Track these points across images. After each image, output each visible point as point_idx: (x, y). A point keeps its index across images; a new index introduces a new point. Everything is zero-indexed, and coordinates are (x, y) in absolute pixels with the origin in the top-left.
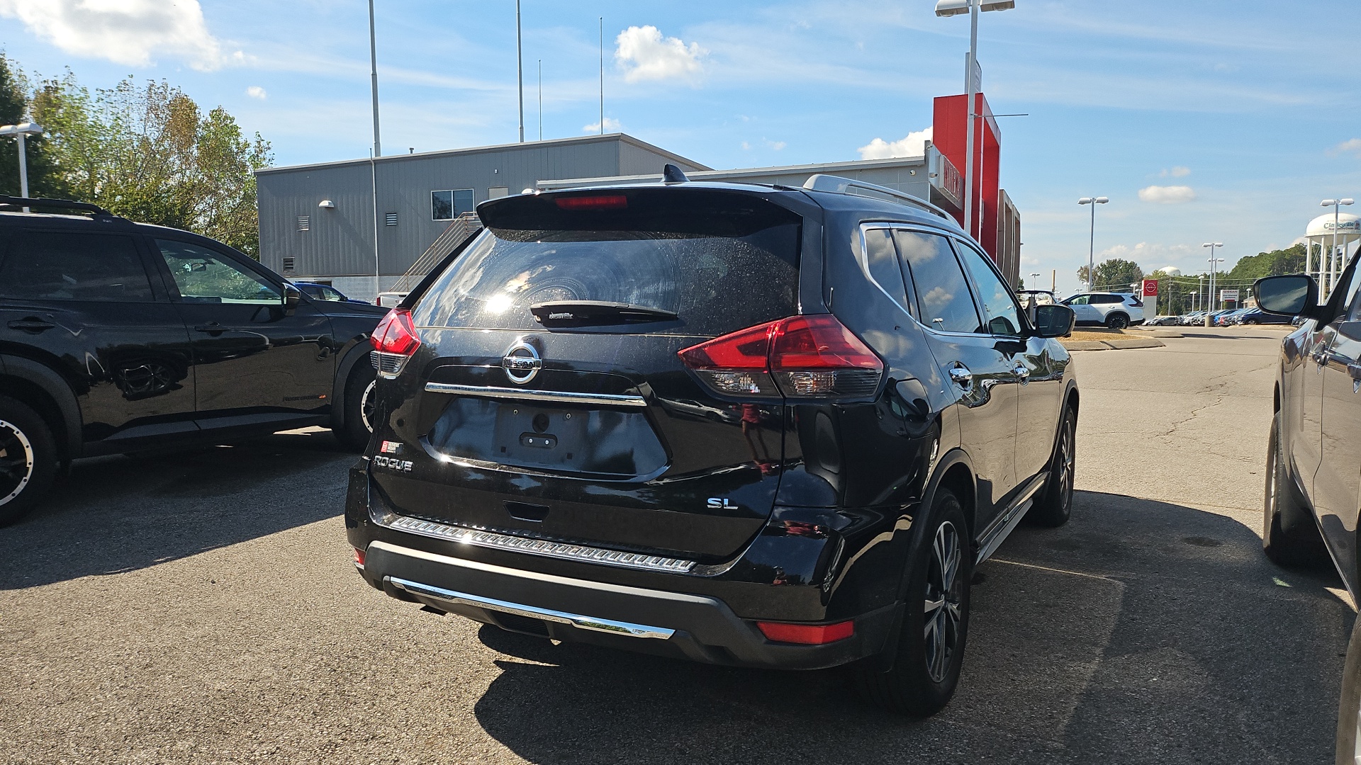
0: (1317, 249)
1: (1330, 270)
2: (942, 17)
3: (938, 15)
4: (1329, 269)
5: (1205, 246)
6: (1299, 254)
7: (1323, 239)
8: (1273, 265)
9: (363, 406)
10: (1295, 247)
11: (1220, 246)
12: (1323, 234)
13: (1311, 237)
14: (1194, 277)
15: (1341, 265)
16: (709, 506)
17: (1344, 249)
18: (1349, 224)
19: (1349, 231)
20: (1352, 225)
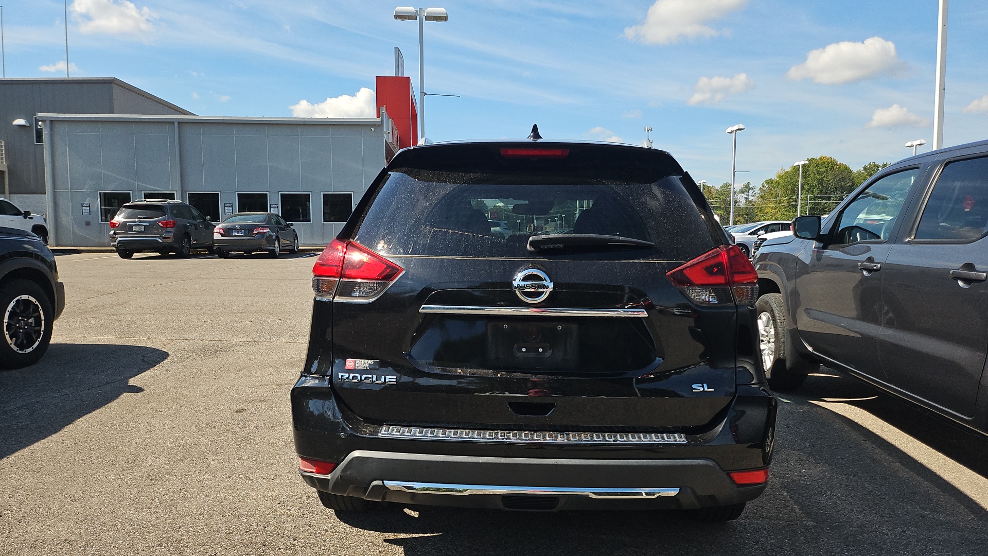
2: (398, 20)
3: (396, 18)
9: (5, 325)
16: (694, 390)
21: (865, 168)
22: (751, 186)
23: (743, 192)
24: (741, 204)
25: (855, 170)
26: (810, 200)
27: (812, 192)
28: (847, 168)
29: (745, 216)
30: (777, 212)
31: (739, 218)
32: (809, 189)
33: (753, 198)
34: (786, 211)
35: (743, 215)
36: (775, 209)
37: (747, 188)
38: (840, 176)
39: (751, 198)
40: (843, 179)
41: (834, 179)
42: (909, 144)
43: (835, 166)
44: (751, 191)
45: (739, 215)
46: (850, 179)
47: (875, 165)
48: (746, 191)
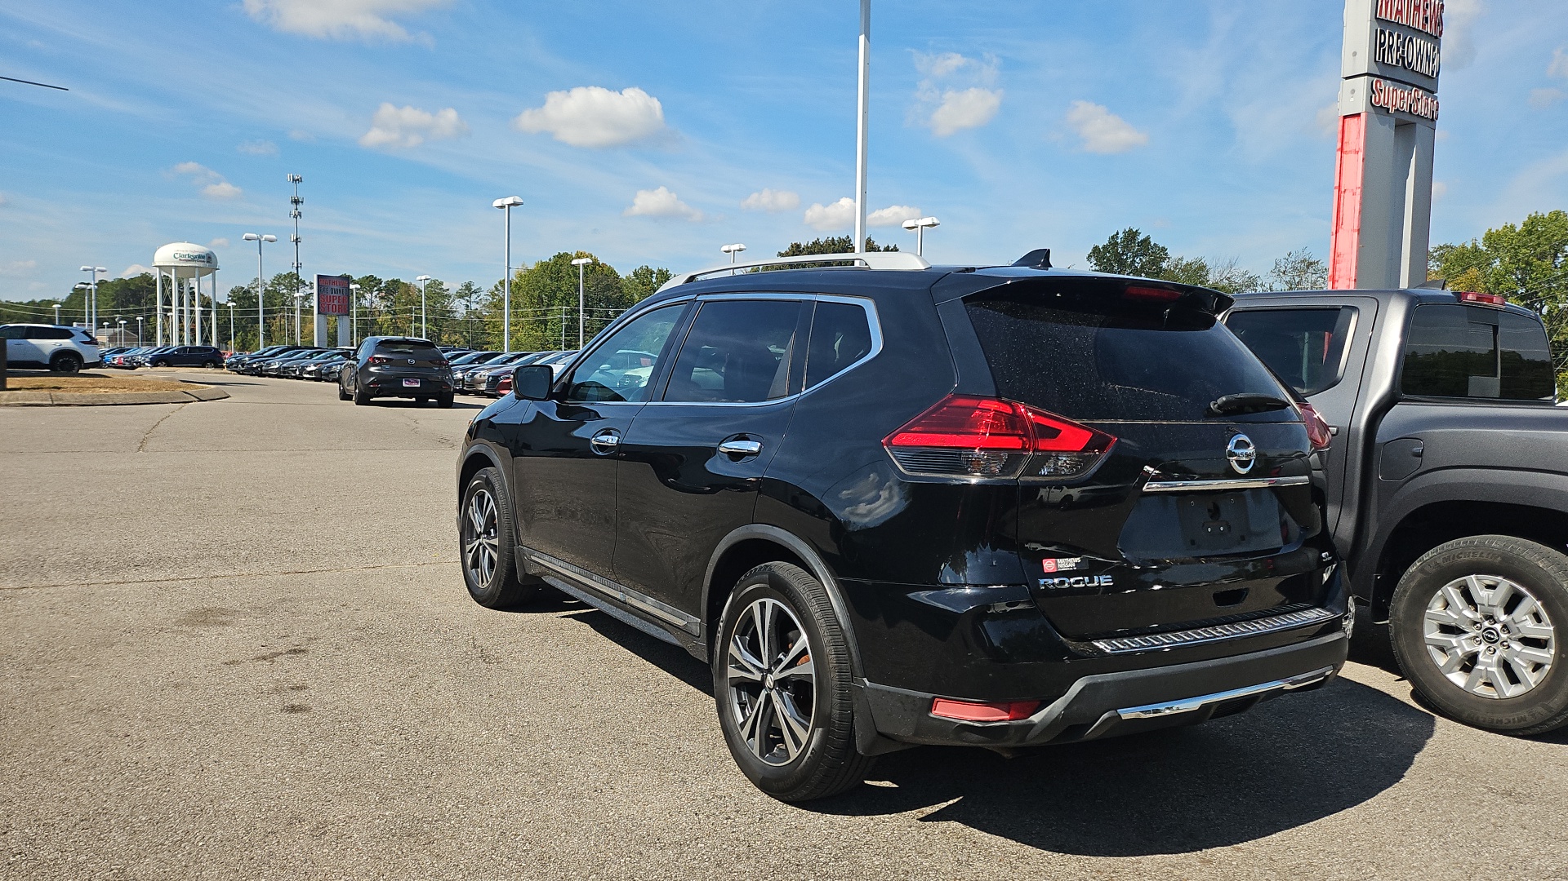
0: (166, 281)
1: (183, 306)
4: (181, 304)
5: (85, 270)
6: (145, 284)
7: (173, 270)
8: (118, 295)
10: (142, 277)
11: (103, 271)
12: (173, 264)
13: (159, 267)
14: (28, 303)
15: (194, 300)
17: (197, 283)
18: (200, 256)
19: (201, 264)
20: (203, 257)
21: (635, 274)
22: (474, 288)
23: (461, 297)
24: (458, 315)
25: (623, 276)
26: (566, 315)
27: (568, 304)
28: (613, 272)
29: (464, 333)
30: (519, 330)
31: (457, 337)
32: (563, 298)
33: (478, 306)
34: (532, 329)
35: (461, 333)
36: (516, 325)
37: (468, 291)
38: (605, 283)
39: (474, 306)
40: (608, 287)
41: (597, 285)
42: (726, 248)
43: (597, 267)
44: (474, 296)
45: (455, 332)
46: (617, 288)
47: (647, 269)
48: (466, 295)
